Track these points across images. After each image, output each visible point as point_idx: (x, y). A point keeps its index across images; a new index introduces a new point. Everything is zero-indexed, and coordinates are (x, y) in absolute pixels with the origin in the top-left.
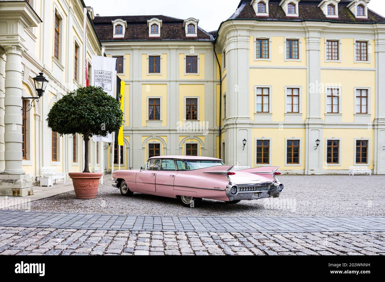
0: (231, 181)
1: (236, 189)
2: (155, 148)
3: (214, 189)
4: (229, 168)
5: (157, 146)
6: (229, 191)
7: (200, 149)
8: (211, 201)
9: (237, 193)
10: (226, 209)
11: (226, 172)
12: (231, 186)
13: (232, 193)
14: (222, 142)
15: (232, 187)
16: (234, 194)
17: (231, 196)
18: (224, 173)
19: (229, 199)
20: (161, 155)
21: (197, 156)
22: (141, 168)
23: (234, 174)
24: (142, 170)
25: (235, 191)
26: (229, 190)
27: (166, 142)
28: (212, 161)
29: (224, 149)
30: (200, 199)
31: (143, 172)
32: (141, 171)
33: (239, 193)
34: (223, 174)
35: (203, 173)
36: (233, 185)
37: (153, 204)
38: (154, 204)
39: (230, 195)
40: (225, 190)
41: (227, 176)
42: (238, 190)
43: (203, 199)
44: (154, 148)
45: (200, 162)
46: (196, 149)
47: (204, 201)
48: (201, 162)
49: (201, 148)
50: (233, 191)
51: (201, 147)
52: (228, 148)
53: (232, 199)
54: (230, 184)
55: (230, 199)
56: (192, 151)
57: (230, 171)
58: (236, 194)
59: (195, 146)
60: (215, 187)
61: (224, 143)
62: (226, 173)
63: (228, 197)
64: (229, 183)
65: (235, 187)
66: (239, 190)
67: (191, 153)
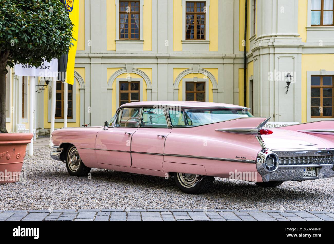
0: (266, 146)
1: (275, 160)
2: (131, 89)
3: (236, 159)
4: (260, 123)
5: (134, 85)
6: (263, 164)
7: (211, 91)
8: (231, 183)
9: (277, 168)
10: (257, 196)
11: (257, 129)
12: (266, 155)
13: (268, 168)
14: (249, 79)
15: (268, 157)
16: (272, 169)
17: (265, 174)
18: (253, 131)
19: (263, 179)
20: (143, 101)
21: (205, 101)
22: (106, 124)
23: (270, 132)
24: (106, 128)
25: (272, 163)
26: (262, 162)
27: (150, 79)
28: (231, 111)
29: (253, 91)
30: (212, 178)
31: (110, 130)
32: (104, 129)
33: (279, 168)
34: (252, 132)
35: (217, 131)
36: (270, 153)
37: (127, 190)
38: (128, 189)
39: (264, 170)
40: (255, 162)
41: (259, 136)
42: (279, 162)
43: (217, 179)
44: (130, 90)
45: (210, 112)
46: (203, 91)
47: (219, 183)
48: (211, 113)
49: (212, 89)
50: (269, 163)
51: (212, 88)
52: (260, 89)
53: (268, 178)
54: (264, 150)
55: (264, 179)
56: (197, 95)
57: (264, 128)
58: (275, 168)
59: (201, 86)
60: (236, 157)
61: (252, 81)
62: (256, 131)
63: (261, 174)
64: (261, 149)
65: (272, 156)
66: (280, 162)
67: (195, 99)
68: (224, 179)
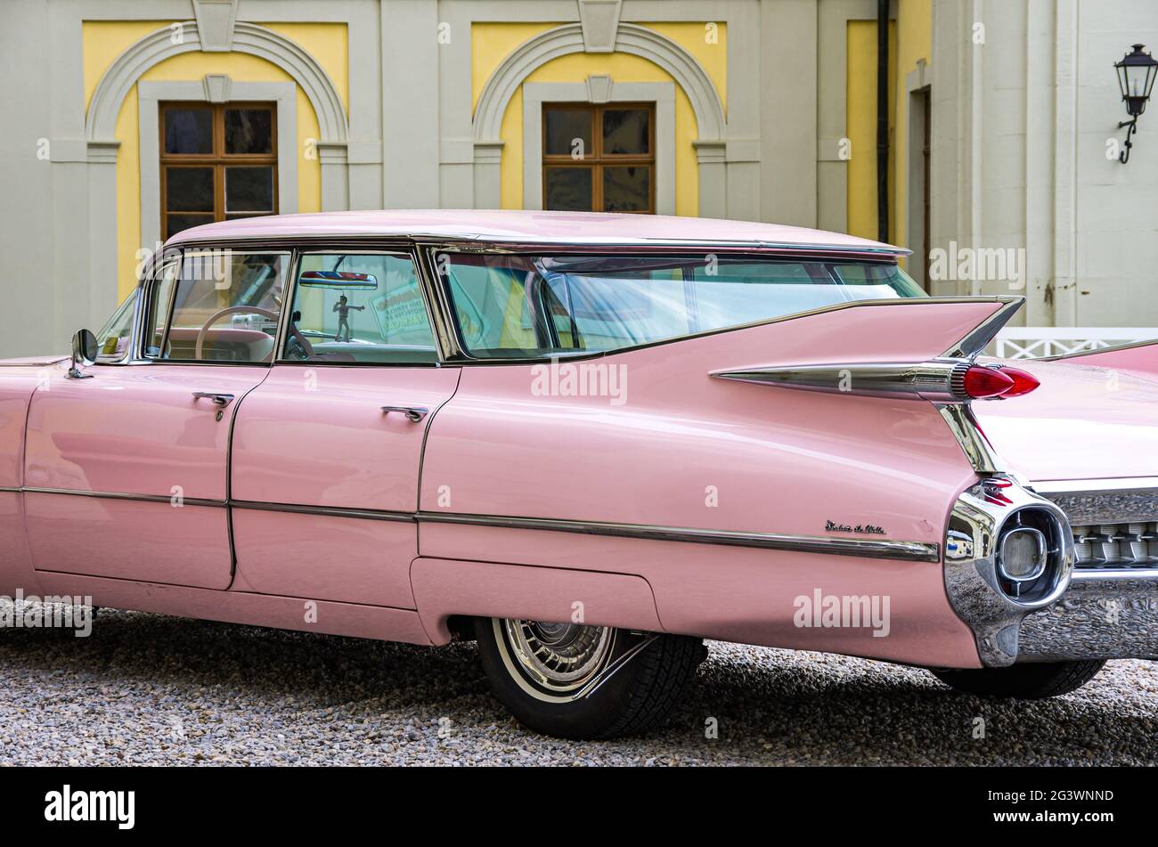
0: (1000, 461)
1: (1053, 541)
2: (230, 148)
3: (826, 538)
4: (968, 330)
5: (247, 125)
6: (981, 566)
7: (687, 158)
8: (799, 674)
9: (1061, 587)
10: (951, 747)
11: (941, 363)
12: (1000, 514)
13: (1008, 587)
14: (905, 84)
15: (1010, 522)
16: (1031, 591)
17: (993, 620)
18: (923, 376)
19: (981, 649)
20: (295, 210)
21: (652, 211)
22: (84, 345)
23: (1024, 384)
24: (86, 366)
25: (1036, 560)
26: (978, 554)
27: (339, 87)
28: (798, 268)
29: (927, 154)
30: (687, 646)
31: (105, 380)
32: (74, 375)
33: (1075, 586)
34: (916, 383)
35: (718, 378)
36: (1019, 499)
37: (205, 719)
38: (214, 713)
39: (988, 598)
40: (936, 555)
41: (957, 406)
42: (1073, 551)
43: (719, 651)
44: (220, 152)
45: (679, 271)
46: (644, 157)
47: (731, 675)
48: (687, 277)
49: (696, 147)
50: (1016, 560)
51: (694, 137)
52: (967, 140)
53: (1008, 645)
54: (989, 483)
55: (990, 649)
56: (607, 178)
57: (983, 360)
58: (1049, 588)
59: (629, 131)
60: (830, 527)
61: (923, 97)
62: (939, 377)
63: (968, 622)
64: (970, 477)
65: (1035, 520)
66: (1080, 553)
67: (598, 196)
68: (760, 651)
